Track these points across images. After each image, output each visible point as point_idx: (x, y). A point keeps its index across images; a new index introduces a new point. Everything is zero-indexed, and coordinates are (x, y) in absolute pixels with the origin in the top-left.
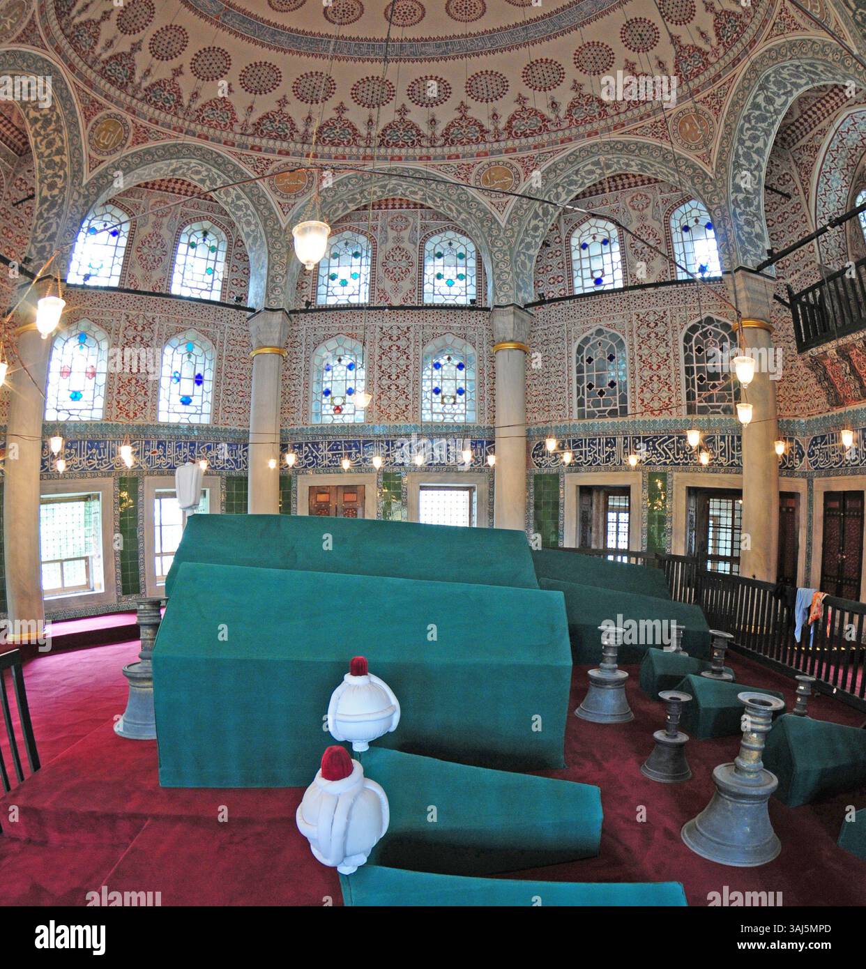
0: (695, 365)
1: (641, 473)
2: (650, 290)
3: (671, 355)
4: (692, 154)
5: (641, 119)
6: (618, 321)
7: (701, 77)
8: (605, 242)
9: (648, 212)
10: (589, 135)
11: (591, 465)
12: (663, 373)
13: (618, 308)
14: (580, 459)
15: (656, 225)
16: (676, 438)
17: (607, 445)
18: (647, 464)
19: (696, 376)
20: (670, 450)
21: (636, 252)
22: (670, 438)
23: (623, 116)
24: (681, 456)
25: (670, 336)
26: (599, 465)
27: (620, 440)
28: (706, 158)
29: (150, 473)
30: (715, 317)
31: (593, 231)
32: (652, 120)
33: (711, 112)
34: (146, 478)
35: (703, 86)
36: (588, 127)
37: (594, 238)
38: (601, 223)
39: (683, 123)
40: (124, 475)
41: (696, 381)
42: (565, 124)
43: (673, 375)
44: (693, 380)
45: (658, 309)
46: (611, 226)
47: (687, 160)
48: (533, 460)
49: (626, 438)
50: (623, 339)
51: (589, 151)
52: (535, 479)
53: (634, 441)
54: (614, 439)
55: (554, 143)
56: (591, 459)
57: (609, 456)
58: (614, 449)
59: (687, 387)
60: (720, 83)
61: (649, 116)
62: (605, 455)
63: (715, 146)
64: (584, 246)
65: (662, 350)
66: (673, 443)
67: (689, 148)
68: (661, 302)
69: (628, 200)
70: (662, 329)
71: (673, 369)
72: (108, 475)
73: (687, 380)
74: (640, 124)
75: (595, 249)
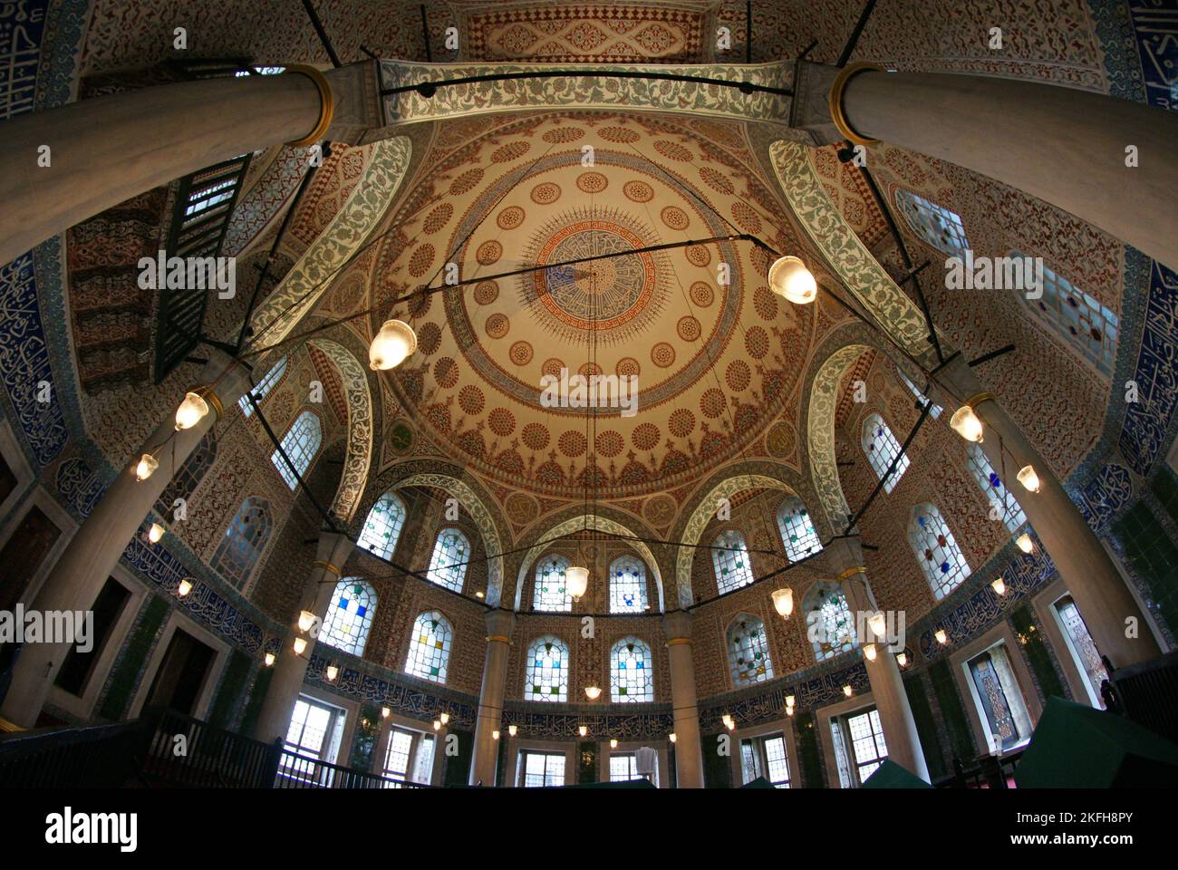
29: (1034, 593)
34: (1033, 602)
40: (1012, 611)
72: (1000, 619)
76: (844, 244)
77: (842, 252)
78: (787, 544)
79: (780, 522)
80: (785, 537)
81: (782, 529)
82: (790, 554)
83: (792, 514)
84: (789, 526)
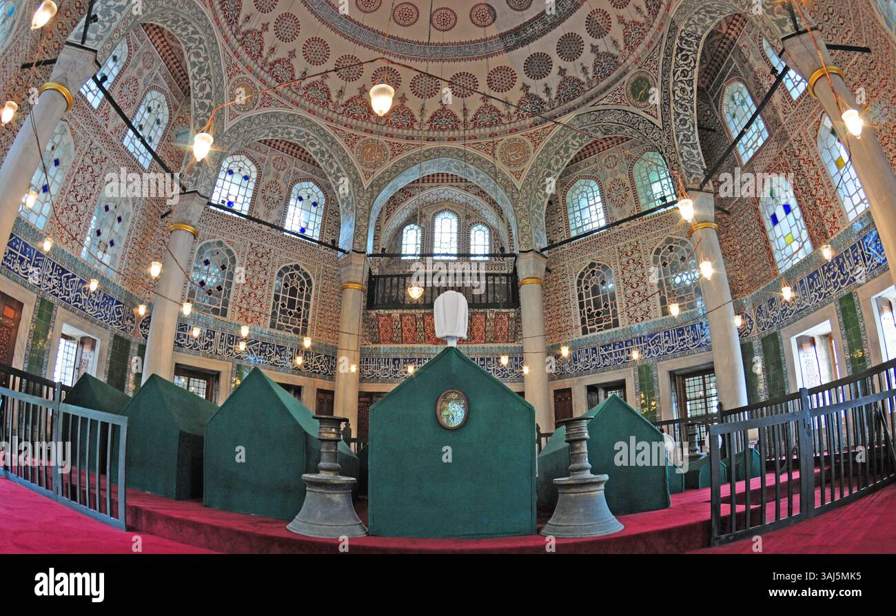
0: (281, 295)
1: (231, 364)
2: (265, 228)
3: (267, 282)
4: (362, 167)
5: (346, 126)
6: (237, 242)
7: (400, 131)
8: (246, 178)
9: (282, 173)
10: (309, 111)
11: (191, 348)
12: (259, 293)
13: (239, 232)
14: (183, 341)
15: (283, 186)
16: (260, 343)
17: (207, 336)
18: (237, 358)
19: (280, 302)
20: (255, 350)
21: (264, 197)
22: (256, 342)
23: (335, 115)
24: (262, 357)
25: (270, 268)
26: (198, 350)
27: (218, 334)
28: (367, 175)
30: (301, 266)
31: (241, 164)
32: (351, 131)
33: (390, 153)
35: (398, 136)
36: (312, 105)
37: (240, 170)
38: (249, 162)
39: (368, 147)
41: (280, 306)
42: (301, 92)
43: (266, 297)
44: (278, 304)
45: (267, 246)
46: (254, 168)
47: (355, 168)
48: (140, 330)
49: (223, 334)
50: (236, 257)
51: (304, 121)
52: (139, 348)
53: (229, 338)
54: (214, 332)
55: (288, 99)
56: (192, 343)
57: (207, 345)
58: (212, 340)
59: (273, 308)
60: (410, 142)
61: (351, 128)
62: (205, 343)
63: (378, 172)
64: (231, 172)
65: (262, 276)
66: (258, 346)
67: (361, 162)
68: (269, 242)
69: (273, 158)
70: (265, 261)
71: (266, 292)
73: (274, 303)
74: (343, 128)
75: (237, 179)
76: (197, 68)
77: (201, 63)
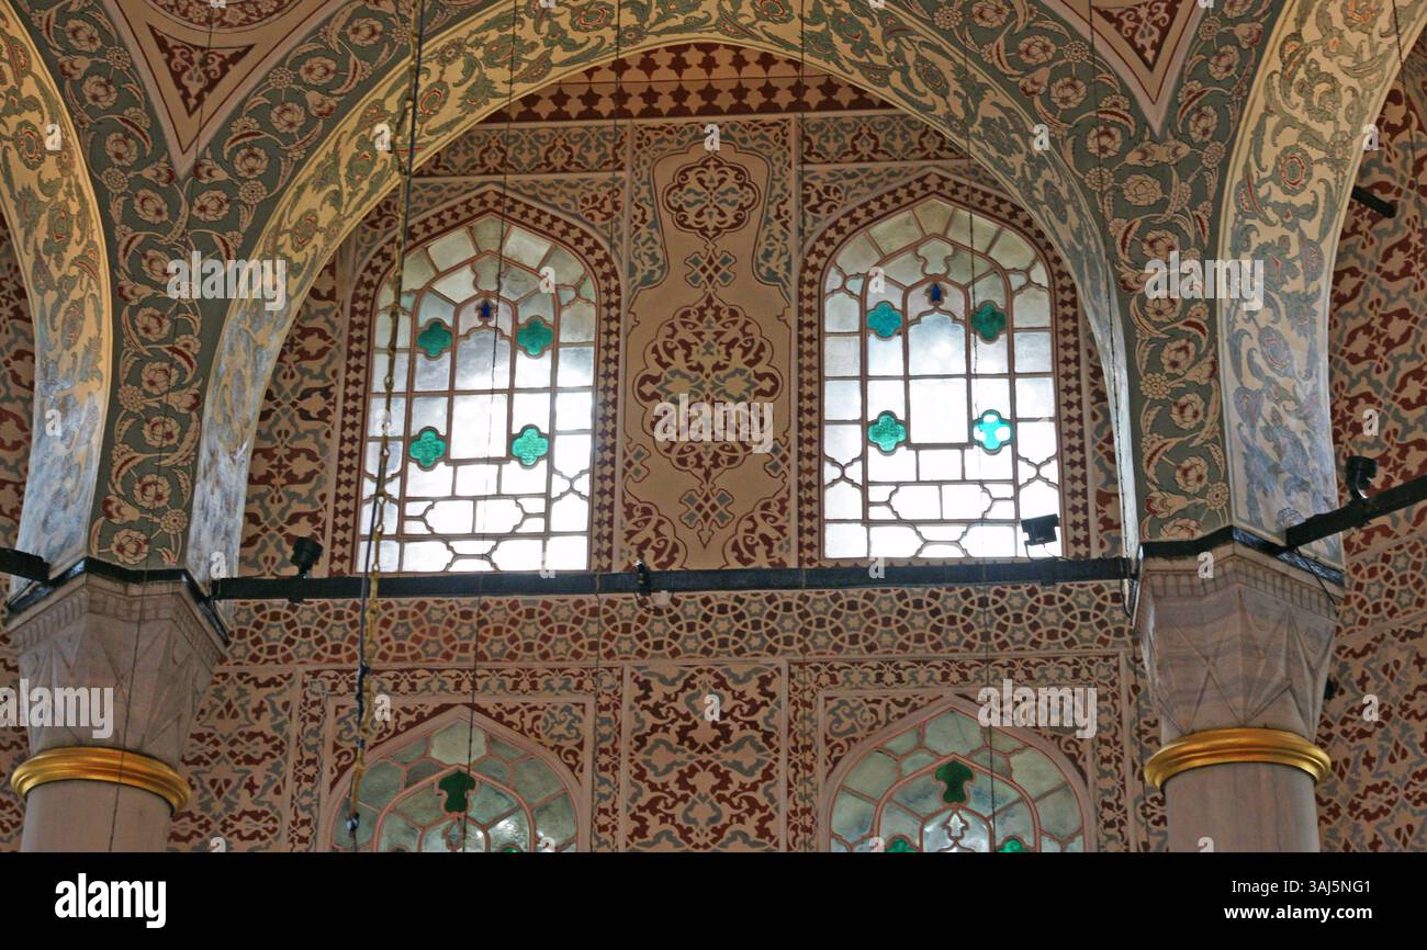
78: (842, 443)
79: (840, 314)
80: (840, 401)
81: (839, 356)
82: (840, 501)
83: (919, 302)
84: (885, 356)
